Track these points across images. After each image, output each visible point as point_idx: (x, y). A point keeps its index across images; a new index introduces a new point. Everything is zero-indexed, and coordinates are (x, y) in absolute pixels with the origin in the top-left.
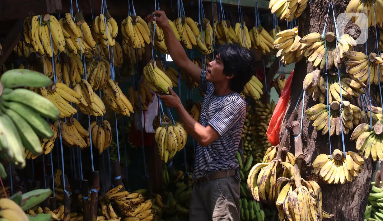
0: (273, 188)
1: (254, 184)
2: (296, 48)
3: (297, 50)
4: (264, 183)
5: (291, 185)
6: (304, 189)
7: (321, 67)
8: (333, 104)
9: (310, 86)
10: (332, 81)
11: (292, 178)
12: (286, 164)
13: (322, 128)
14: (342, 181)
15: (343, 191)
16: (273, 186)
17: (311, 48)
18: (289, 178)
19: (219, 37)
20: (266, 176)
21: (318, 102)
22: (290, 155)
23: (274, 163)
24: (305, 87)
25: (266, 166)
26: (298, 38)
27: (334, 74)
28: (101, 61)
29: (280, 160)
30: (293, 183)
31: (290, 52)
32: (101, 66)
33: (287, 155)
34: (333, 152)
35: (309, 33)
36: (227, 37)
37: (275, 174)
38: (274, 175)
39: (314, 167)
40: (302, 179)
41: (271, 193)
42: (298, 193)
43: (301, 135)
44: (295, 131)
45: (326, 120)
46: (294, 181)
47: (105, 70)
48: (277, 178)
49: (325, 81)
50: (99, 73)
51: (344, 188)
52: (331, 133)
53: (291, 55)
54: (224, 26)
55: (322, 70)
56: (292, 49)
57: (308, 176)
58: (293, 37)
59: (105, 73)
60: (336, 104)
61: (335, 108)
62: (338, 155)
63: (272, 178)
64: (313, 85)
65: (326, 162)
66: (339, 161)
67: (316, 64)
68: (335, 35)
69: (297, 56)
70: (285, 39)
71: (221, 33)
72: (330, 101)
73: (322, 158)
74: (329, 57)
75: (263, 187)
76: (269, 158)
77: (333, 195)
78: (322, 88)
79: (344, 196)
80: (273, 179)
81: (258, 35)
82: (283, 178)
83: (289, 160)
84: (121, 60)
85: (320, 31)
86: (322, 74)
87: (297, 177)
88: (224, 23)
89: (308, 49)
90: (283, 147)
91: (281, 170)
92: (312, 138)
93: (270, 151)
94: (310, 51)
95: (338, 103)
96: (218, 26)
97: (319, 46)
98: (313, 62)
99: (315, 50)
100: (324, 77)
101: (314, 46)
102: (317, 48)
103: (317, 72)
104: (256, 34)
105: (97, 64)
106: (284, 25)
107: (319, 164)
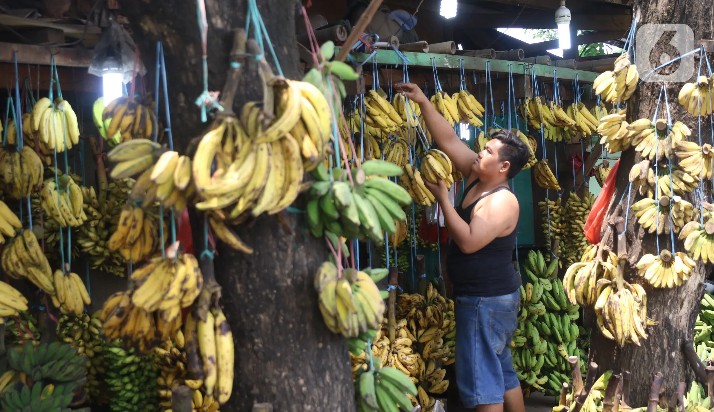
0: (592, 291)
1: (570, 286)
2: (623, 136)
3: (624, 137)
4: (582, 285)
5: (612, 288)
6: (626, 293)
7: (651, 158)
8: (662, 199)
9: (638, 179)
10: (662, 174)
11: (614, 280)
12: (608, 265)
13: (649, 225)
14: (670, 285)
15: (670, 297)
16: (592, 289)
17: (639, 136)
18: (610, 279)
19: (531, 116)
20: (584, 277)
21: (646, 196)
22: (612, 254)
23: (594, 263)
24: (631, 179)
25: (584, 266)
26: (625, 124)
27: (665, 166)
28: (398, 142)
29: (601, 260)
30: (614, 286)
31: (616, 140)
32: (398, 148)
33: (609, 255)
34: (660, 252)
35: (638, 118)
36: (541, 116)
37: (595, 276)
38: (593, 276)
39: (639, 268)
40: (624, 281)
41: (589, 296)
42: (619, 296)
43: (625, 233)
44: (619, 228)
45: (654, 216)
46: (615, 284)
47: (402, 153)
48: (597, 279)
49: (655, 173)
50: (395, 157)
51: (672, 293)
52: (659, 232)
53: (616, 143)
54: (538, 104)
55: (651, 161)
56: (619, 136)
57: (632, 279)
58: (619, 122)
59: (402, 156)
60: (666, 199)
61: (664, 204)
62: (666, 256)
63: (591, 279)
64: (640, 178)
65: (653, 263)
66: (668, 263)
67: (644, 155)
68: (667, 122)
69: (624, 144)
70: (611, 124)
71: (534, 111)
72: (659, 196)
73: (648, 258)
74: (659, 147)
75: (580, 289)
76: (588, 258)
77: (660, 301)
78: (650, 180)
79: (672, 302)
80: (592, 281)
81: (578, 113)
82: (604, 281)
83: (611, 260)
84: (413, 141)
85: (650, 117)
86: (651, 165)
87: (619, 280)
88: (538, 99)
89: (637, 137)
90: (604, 245)
91: (601, 272)
92: (638, 236)
93: (589, 251)
94: (639, 139)
95: (668, 199)
96: (531, 102)
97: (649, 134)
98: (641, 152)
99: (643, 138)
100: (654, 169)
101: (643, 134)
102: (647, 136)
103: (646, 163)
104: (576, 111)
105: (393, 146)
106: (609, 107)
107: (644, 265)
